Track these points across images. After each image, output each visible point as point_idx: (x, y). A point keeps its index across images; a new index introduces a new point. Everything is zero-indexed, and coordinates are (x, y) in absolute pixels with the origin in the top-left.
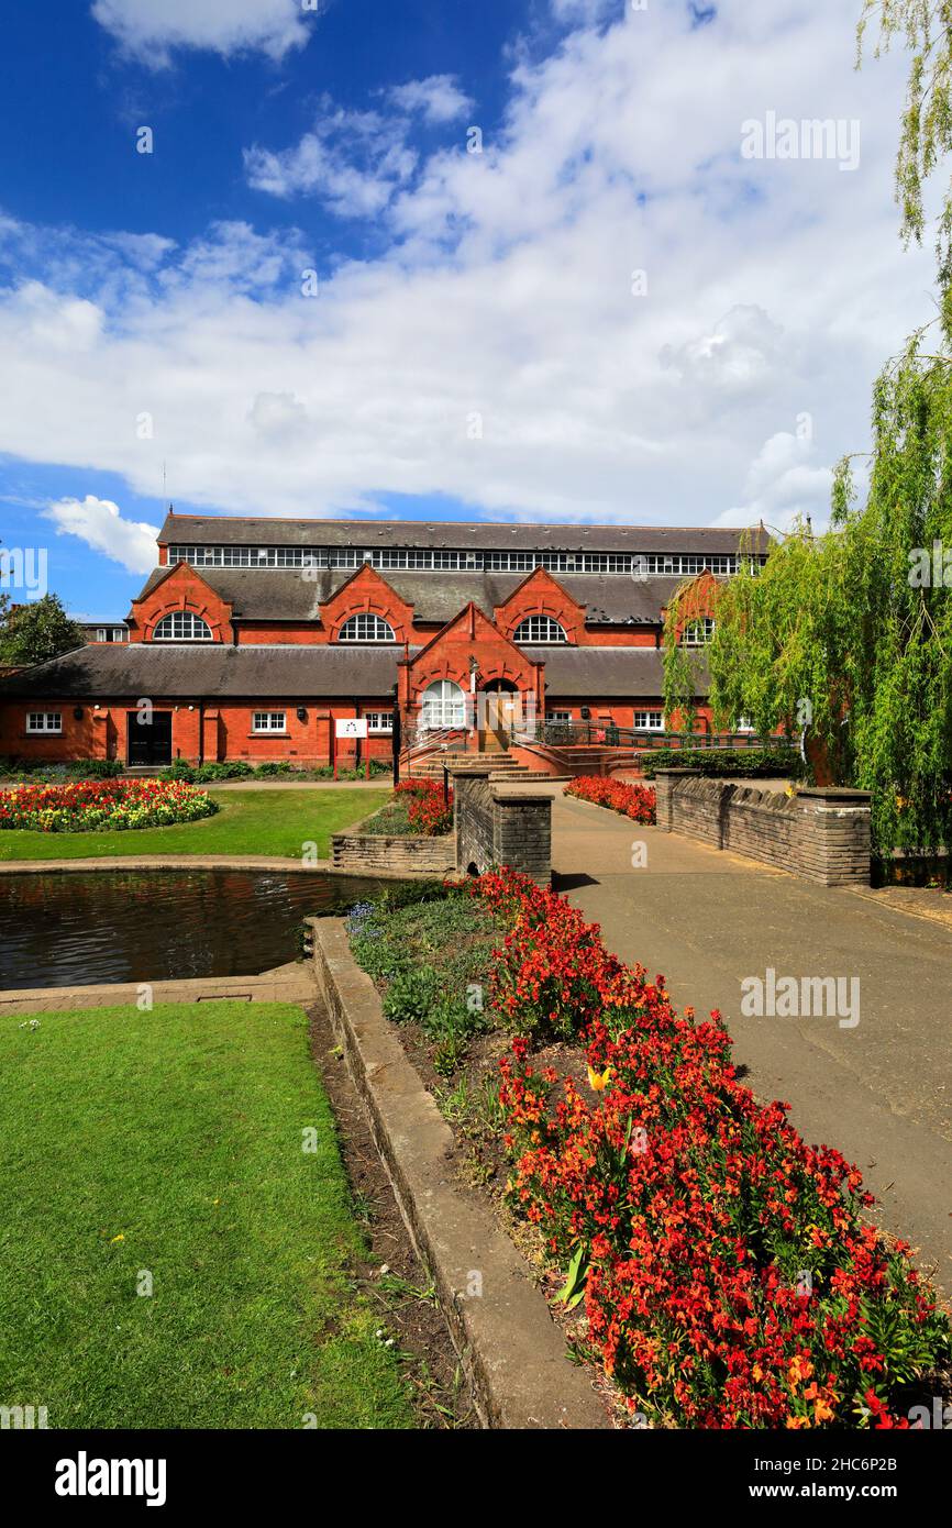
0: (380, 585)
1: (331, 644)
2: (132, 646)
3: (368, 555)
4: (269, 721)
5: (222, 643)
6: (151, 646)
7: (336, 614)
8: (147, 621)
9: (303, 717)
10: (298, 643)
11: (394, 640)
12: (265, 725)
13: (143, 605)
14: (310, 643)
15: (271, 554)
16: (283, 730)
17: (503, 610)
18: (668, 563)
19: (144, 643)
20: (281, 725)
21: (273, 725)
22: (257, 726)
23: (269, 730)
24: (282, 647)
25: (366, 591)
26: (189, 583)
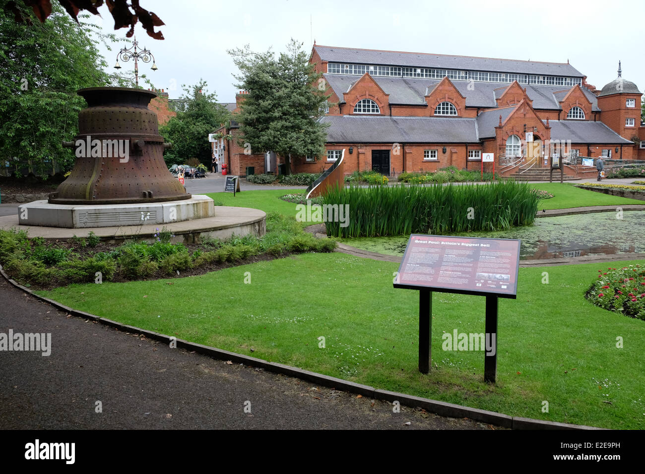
0: (452, 88)
1: (431, 116)
2: (345, 116)
3: (419, 71)
4: (430, 154)
5: (384, 115)
6: (354, 117)
7: (433, 102)
8: (351, 104)
9: (444, 152)
10: (417, 116)
11: (457, 115)
12: (428, 157)
13: (349, 95)
14: (423, 116)
15: (375, 69)
16: (436, 158)
17: (501, 101)
18: (541, 79)
19: (350, 115)
20: (435, 156)
21: (432, 156)
22: (425, 156)
23: (430, 158)
24: (412, 118)
25: (446, 91)
26: (370, 85)
